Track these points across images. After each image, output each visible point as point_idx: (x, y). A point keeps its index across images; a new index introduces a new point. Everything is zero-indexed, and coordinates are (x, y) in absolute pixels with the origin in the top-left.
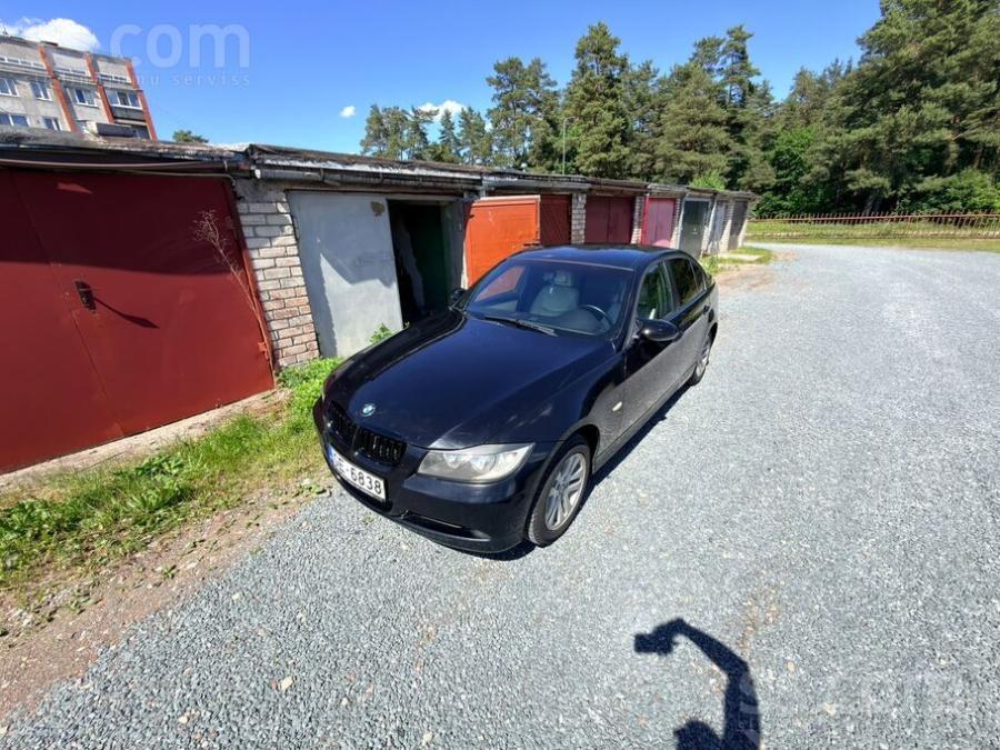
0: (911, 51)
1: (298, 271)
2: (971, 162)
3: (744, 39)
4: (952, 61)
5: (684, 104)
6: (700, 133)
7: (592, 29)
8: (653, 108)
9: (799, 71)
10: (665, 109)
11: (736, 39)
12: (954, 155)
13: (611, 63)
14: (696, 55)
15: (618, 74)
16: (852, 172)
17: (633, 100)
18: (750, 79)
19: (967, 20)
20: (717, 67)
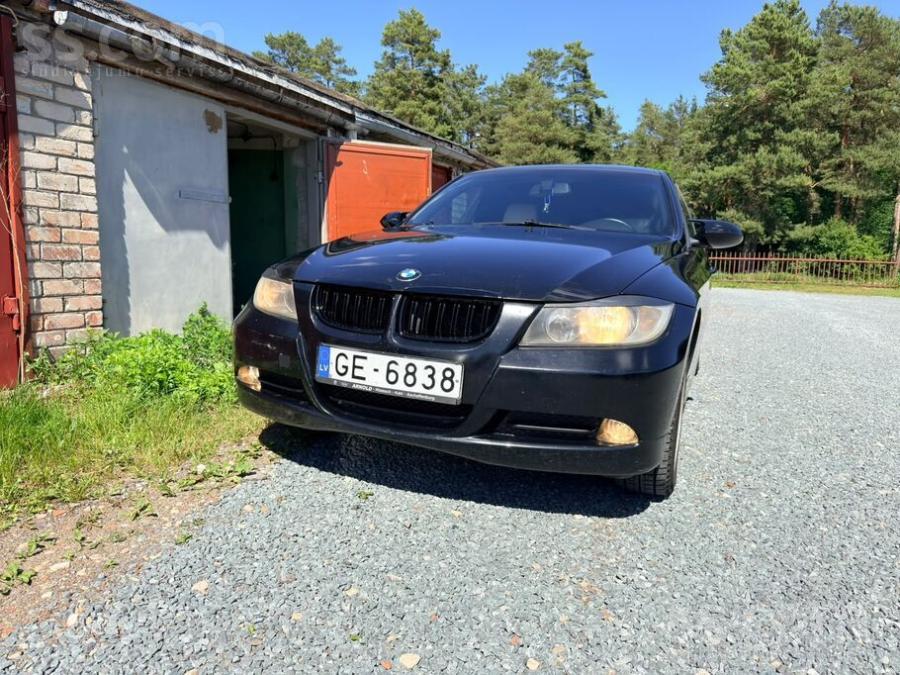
0: (757, 92)
1: (90, 186)
2: (833, 213)
3: (584, 57)
4: (797, 106)
5: (522, 118)
6: (546, 154)
7: (403, 15)
8: (483, 119)
9: (643, 103)
10: (499, 122)
11: (575, 55)
12: (816, 204)
13: (430, 58)
14: (531, 65)
15: (441, 72)
16: (722, 213)
17: (459, 107)
18: (597, 101)
19: (802, 70)
20: (557, 82)
